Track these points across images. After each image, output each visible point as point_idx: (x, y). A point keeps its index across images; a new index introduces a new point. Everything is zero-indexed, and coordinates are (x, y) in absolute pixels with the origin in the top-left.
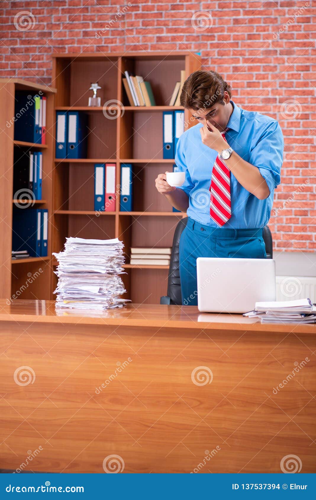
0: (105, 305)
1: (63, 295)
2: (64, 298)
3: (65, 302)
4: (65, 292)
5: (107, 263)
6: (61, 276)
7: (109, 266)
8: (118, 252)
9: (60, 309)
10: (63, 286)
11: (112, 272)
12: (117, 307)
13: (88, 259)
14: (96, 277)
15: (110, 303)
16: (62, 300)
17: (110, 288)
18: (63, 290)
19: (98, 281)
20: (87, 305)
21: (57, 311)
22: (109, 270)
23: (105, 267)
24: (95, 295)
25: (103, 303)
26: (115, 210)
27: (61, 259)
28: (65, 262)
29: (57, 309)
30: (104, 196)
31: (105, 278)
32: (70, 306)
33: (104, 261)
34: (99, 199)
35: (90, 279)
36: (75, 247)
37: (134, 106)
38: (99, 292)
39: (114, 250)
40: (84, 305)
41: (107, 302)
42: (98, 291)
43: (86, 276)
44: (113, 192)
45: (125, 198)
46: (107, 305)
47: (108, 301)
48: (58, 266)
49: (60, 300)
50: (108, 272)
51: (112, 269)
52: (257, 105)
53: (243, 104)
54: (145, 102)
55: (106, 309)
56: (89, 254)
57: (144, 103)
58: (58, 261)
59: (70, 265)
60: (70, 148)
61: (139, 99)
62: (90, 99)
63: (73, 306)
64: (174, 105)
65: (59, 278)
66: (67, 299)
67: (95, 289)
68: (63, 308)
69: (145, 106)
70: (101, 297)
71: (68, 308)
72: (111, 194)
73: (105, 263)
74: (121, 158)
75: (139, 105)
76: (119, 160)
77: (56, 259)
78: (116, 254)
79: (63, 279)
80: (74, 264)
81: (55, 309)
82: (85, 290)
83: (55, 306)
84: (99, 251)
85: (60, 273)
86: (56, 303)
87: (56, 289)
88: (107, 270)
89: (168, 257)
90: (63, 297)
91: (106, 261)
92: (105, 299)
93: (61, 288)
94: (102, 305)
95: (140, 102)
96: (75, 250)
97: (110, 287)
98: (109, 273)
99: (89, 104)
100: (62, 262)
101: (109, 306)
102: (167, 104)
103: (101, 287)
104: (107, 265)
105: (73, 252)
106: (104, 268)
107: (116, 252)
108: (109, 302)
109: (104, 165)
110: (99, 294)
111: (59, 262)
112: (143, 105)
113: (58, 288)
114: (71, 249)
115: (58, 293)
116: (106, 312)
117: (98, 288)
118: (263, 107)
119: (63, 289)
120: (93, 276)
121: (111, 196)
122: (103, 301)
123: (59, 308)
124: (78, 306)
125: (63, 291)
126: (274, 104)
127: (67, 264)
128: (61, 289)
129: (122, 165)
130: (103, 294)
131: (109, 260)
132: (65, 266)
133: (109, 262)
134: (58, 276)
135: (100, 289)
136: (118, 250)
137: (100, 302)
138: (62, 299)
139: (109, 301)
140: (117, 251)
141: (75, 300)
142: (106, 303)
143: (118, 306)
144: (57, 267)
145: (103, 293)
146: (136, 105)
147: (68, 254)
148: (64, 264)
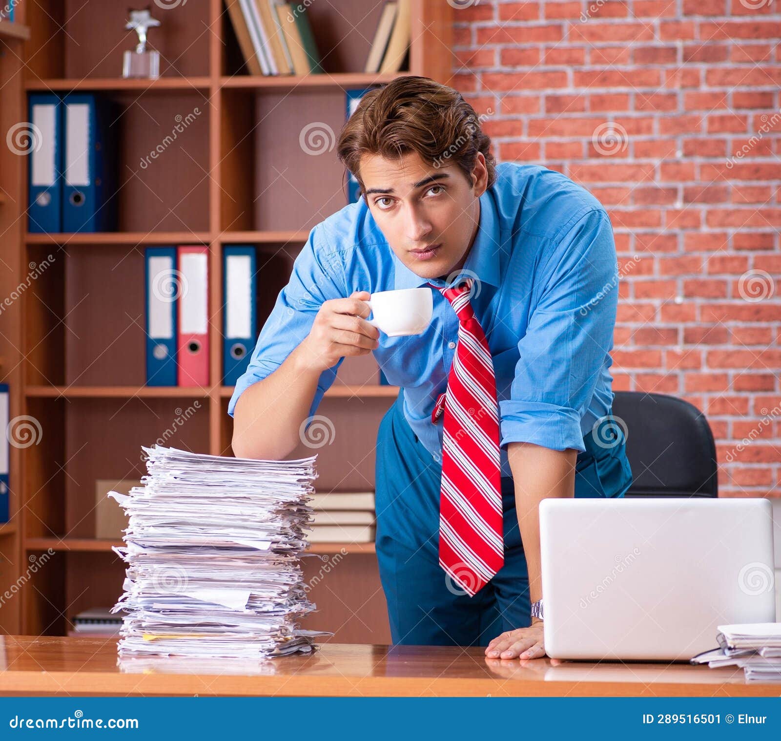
0: (267, 646)
1: (140, 616)
2: (144, 625)
3: (147, 637)
4: (148, 609)
5: (272, 520)
6: (136, 558)
7: (279, 530)
8: (304, 489)
9: (134, 659)
10: (140, 590)
11: (288, 546)
12: (298, 653)
13: (215, 508)
14: (240, 563)
15: (281, 639)
16: (138, 632)
17: (279, 594)
18: (140, 603)
19: (246, 575)
20: (212, 645)
21: (122, 664)
22: (278, 542)
23: (266, 533)
24: (236, 614)
25: (261, 638)
26: (209, 384)
27: (135, 510)
28: (150, 518)
29: (123, 659)
30: (174, 342)
31: (266, 564)
32: (165, 648)
33: (263, 513)
34: (161, 352)
35: (220, 568)
36: (177, 473)
37: (261, 74)
38: (249, 607)
39: (294, 481)
40: (205, 645)
41: (273, 636)
42: (246, 603)
43: (211, 559)
44: (201, 328)
45: (239, 345)
46: (273, 646)
47: (275, 633)
48: (127, 531)
49: (132, 632)
50: (275, 546)
51: (286, 540)
52: (621, 67)
53: (577, 67)
54: (293, 62)
55: (270, 658)
56: (218, 492)
57: (289, 65)
58: (125, 514)
59: (162, 526)
60: (72, 200)
61: (275, 56)
62: (127, 56)
63: (171, 650)
64: (379, 69)
65: (127, 565)
66: (152, 628)
67: (236, 599)
68: (140, 655)
69: (292, 74)
70: (253, 622)
71: (155, 655)
72: (196, 336)
73: (266, 521)
74: (223, 229)
75: (275, 71)
76: (217, 236)
77: (123, 508)
78: (300, 493)
79: (141, 570)
80: (172, 525)
81: (118, 659)
82: (206, 600)
83: (118, 649)
84: (249, 484)
85: (133, 551)
86: (121, 641)
87: (120, 599)
88: (273, 543)
89: (369, 519)
90: (139, 621)
91: (270, 516)
92: (267, 627)
93: (135, 594)
94: (259, 646)
95: (278, 64)
96: (177, 481)
97: (280, 591)
98: (278, 551)
99: (126, 72)
100: (138, 516)
101: (277, 646)
102: (361, 69)
103: (255, 593)
104: (272, 528)
105: (171, 486)
106: (262, 535)
107: (300, 488)
108: (279, 638)
109: (173, 251)
110: (247, 612)
111: (128, 517)
112: (285, 71)
113: (125, 595)
114: (168, 477)
115: (126, 611)
116: (269, 664)
117: (245, 595)
118: (636, 74)
119: (140, 600)
120: (230, 559)
121: (197, 341)
122: (258, 631)
123: (128, 656)
124: (184, 650)
125: (142, 606)
126: (670, 66)
127: (153, 524)
128: (134, 601)
129: (228, 249)
130: (258, 612)
131: (278, 512)
132: (146, 528)
133: (280, 516)
134: (127, 559)
135: (252, 598)
136: (304, 483)
137: (251, 635)
138: (140, 627)
139: (279, 633)
140: (302, 487)
141: (178, 631)
142: (269, 637)
143: (301, 649)
144: (125, 534)
145: (260, 610)
146: (266, 71)
147: (156, 491)
148: (145, 523)
